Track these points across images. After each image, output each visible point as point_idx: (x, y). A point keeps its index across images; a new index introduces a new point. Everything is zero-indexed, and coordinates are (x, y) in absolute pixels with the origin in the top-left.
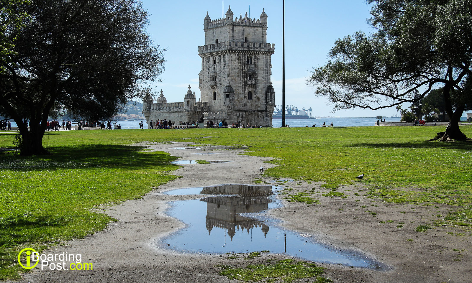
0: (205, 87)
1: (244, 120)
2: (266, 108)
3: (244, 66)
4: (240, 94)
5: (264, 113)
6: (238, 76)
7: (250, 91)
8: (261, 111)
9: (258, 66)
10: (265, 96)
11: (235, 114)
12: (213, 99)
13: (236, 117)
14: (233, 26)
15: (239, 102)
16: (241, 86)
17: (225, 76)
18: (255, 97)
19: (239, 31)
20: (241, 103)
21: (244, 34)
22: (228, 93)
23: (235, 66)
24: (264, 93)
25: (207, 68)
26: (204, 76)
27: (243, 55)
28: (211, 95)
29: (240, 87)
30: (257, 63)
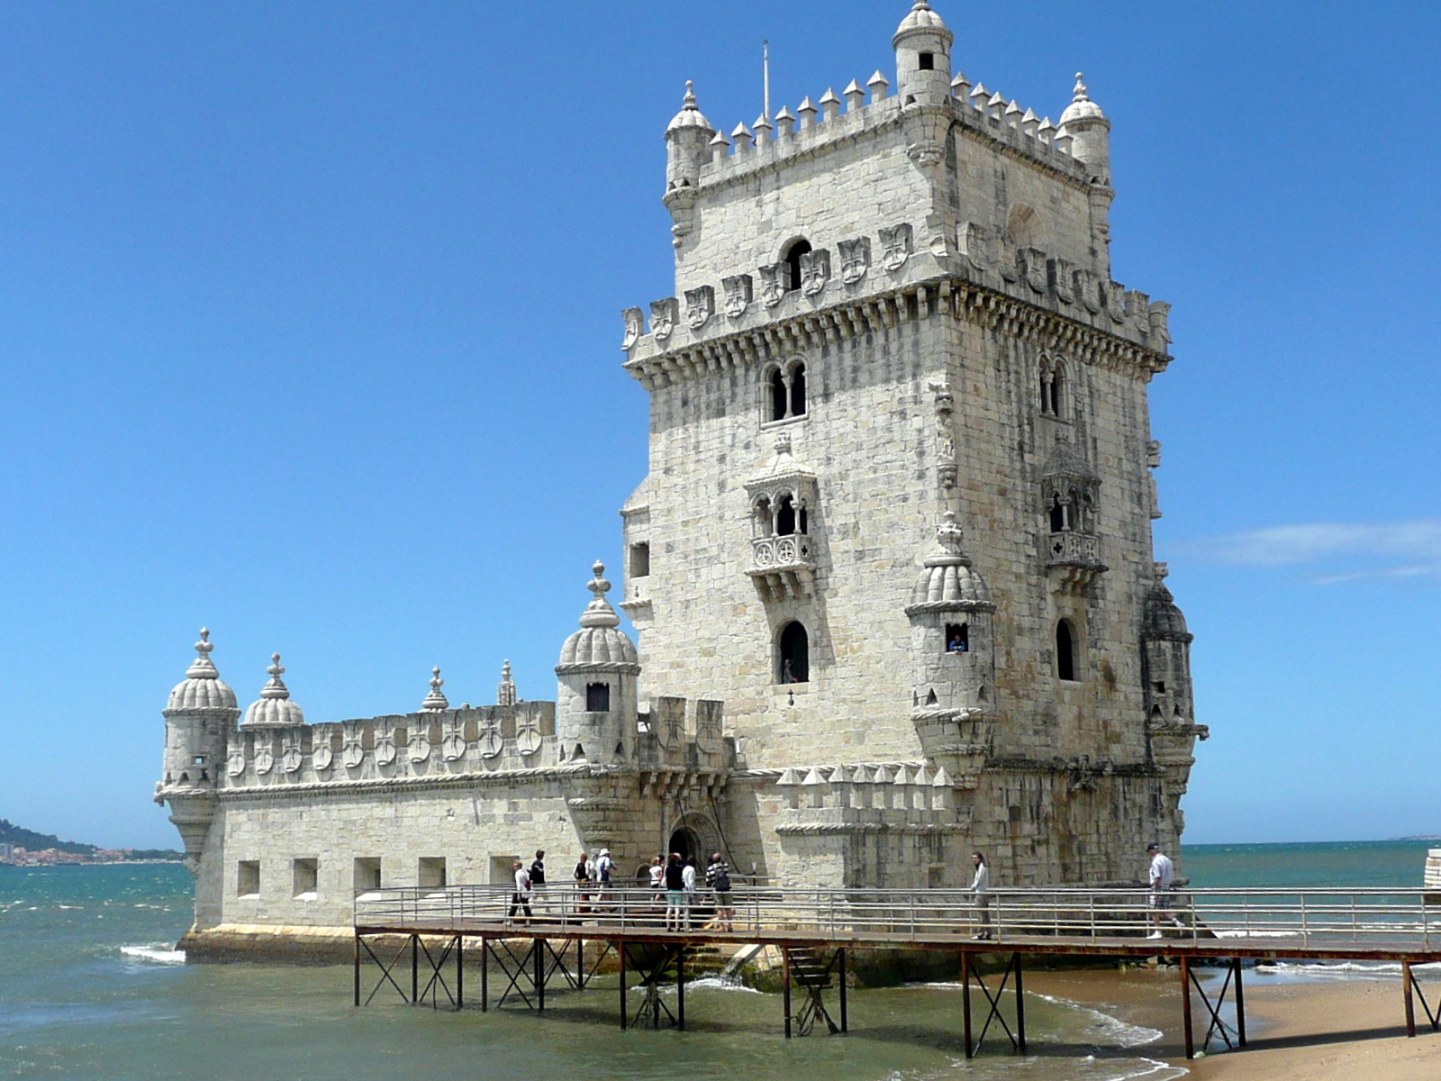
0: (680, 595)
1: (1047, 842)
2: (1148, 754)
3: (1031, 424)
4: (1020, 631)
5: (1141, 792)
6: (1002, 492)
7: (1068, 612)
8: (1128, 772)
9: (1095, 440)
10: (1138, 662)
11: (996, 793)
12: (770, 677)
13: (1002, 813)
14: (951, 126)
15: (1018, 697)
16: (1022, 570)
17: (914, 488)
18: (1094, 666)
19: (982, 175)
20: (1028, 705)
21: (1005, 205)
22: (961, 618)
23: (982, 413)
24: (1131, 636)
25: (710, 456)
26: (678, 517)
27: (1020, 344)
28: (750, 647)
29: (1018, 576)
30: (1087, 417)
